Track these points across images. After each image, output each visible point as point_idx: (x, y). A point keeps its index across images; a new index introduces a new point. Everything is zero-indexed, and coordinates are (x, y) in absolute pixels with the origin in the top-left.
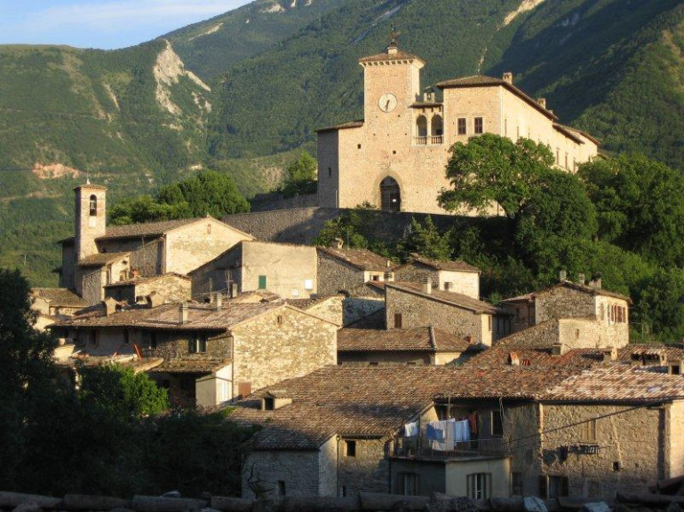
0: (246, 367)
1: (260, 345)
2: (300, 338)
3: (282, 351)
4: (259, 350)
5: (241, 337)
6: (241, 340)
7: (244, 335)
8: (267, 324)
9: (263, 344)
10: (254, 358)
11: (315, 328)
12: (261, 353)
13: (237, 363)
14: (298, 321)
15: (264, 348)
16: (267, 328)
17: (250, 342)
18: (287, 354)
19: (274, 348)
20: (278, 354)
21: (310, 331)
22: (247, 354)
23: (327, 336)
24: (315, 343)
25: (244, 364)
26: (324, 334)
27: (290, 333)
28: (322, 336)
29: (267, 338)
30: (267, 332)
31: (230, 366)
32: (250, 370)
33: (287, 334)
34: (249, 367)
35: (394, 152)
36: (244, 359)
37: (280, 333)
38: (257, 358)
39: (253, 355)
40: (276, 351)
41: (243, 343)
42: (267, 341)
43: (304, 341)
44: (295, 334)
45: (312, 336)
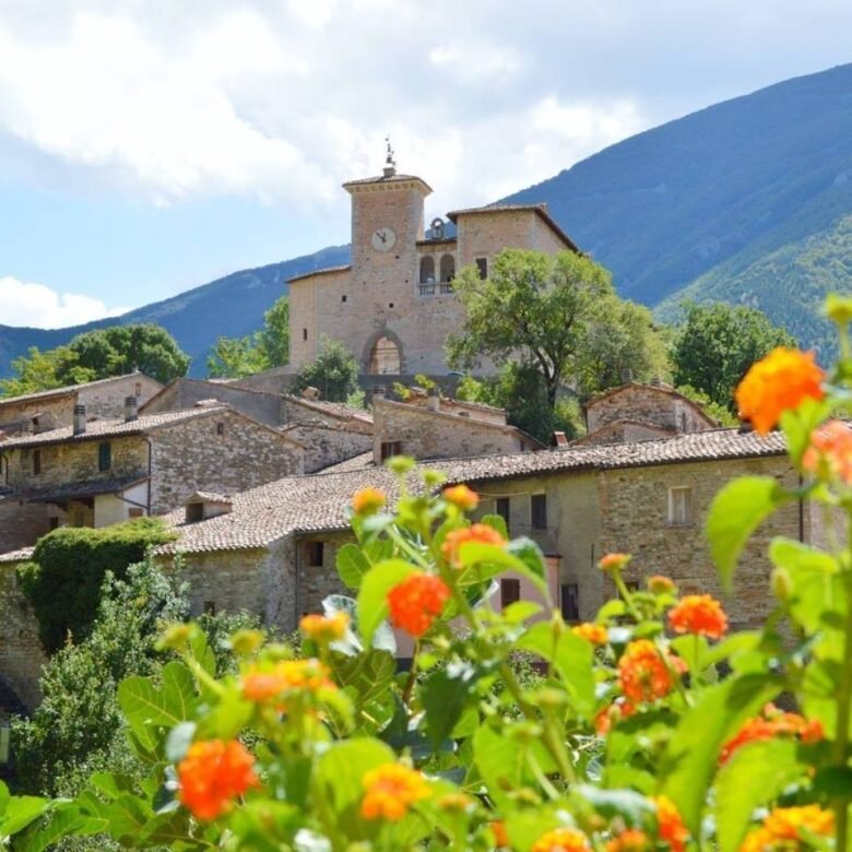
0: (169, 490)
1: (190, 461)
2: (251, 459)
3: (223, 474)
4: (189, 468)
5: (161, 445)
6: (162, 450)
7: (167, 444)
8: (202, 432)
9: (196, 461)
10: (181, 478)
11: (272, 447)
12: (192, 472)
13: (156, 484)
14: (248, 434)
15: (197, 466)
16: (201, 438)
17: (175, 455)
18: (230, 479)
19: (212, 467)
20: (216, 477)
21: (265, 450)
22: (171, 472)
23: (289, 461)
24: (273, 469)
25: (167, 485)
26: (286, 457)
27: (236, 450)
28: (282, 460)
29: (202, 453)
30: (201, 443)
31: (145, 485)
32: (176, 495)
33: (231, 450)
34: (174, 490)
35: (391, 306)
36: (167, 479)
37: (221, 448)
38: (186, 479)
39: (180, 475)
40: (214, 472)
41: (165, 454)
42: (201, 457)
43: (257, 463)
44: (243, 451)
45: (267, 457)
